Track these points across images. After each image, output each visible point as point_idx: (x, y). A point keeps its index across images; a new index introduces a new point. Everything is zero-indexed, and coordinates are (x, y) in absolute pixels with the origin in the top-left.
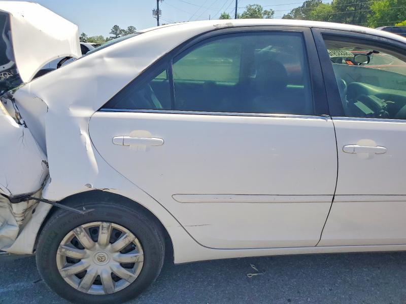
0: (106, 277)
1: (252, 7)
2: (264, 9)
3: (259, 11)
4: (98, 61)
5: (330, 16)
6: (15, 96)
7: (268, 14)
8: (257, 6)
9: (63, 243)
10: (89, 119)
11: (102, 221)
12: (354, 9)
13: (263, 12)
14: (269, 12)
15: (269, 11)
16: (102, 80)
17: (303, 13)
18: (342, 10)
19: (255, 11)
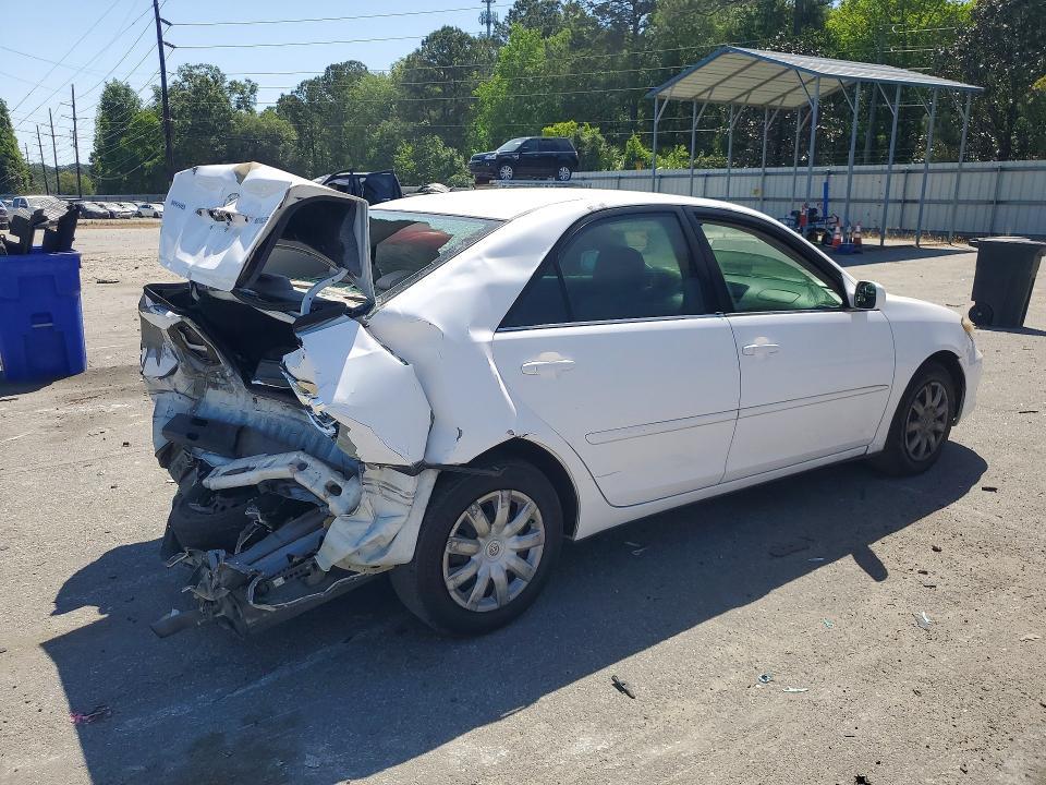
0: (500, 578)
1: (196, 71)
2: (229, 79)
3: (216, 82)
4: (478, 263)
5: (392, 103)
6: (370, 322)
7: (242, 92)
8: (210, 68)
9: (452, 535)
10: (491, 343)
11: (501, 489)
12: (440, 90)
13: (226, 84)
14: (244, 86)
15: (243, 82)
16: (492, 289)
17: (329, 92)
18: (416, 90)
19: (207, 81)
